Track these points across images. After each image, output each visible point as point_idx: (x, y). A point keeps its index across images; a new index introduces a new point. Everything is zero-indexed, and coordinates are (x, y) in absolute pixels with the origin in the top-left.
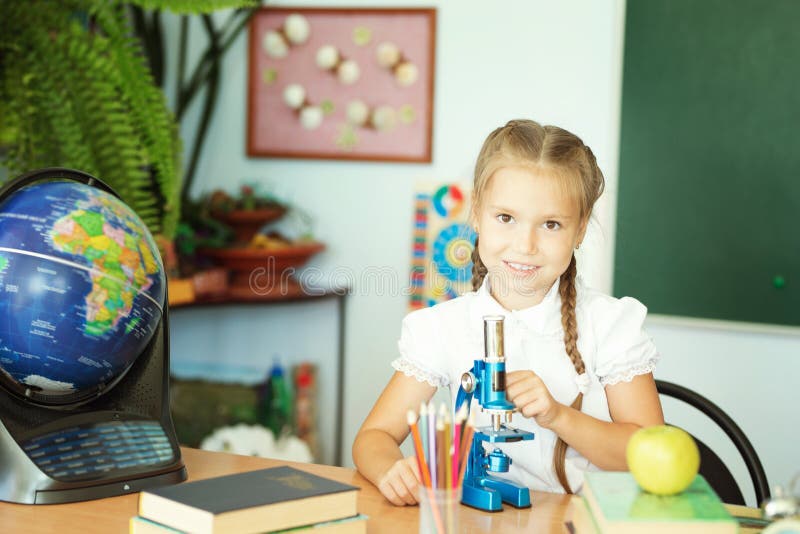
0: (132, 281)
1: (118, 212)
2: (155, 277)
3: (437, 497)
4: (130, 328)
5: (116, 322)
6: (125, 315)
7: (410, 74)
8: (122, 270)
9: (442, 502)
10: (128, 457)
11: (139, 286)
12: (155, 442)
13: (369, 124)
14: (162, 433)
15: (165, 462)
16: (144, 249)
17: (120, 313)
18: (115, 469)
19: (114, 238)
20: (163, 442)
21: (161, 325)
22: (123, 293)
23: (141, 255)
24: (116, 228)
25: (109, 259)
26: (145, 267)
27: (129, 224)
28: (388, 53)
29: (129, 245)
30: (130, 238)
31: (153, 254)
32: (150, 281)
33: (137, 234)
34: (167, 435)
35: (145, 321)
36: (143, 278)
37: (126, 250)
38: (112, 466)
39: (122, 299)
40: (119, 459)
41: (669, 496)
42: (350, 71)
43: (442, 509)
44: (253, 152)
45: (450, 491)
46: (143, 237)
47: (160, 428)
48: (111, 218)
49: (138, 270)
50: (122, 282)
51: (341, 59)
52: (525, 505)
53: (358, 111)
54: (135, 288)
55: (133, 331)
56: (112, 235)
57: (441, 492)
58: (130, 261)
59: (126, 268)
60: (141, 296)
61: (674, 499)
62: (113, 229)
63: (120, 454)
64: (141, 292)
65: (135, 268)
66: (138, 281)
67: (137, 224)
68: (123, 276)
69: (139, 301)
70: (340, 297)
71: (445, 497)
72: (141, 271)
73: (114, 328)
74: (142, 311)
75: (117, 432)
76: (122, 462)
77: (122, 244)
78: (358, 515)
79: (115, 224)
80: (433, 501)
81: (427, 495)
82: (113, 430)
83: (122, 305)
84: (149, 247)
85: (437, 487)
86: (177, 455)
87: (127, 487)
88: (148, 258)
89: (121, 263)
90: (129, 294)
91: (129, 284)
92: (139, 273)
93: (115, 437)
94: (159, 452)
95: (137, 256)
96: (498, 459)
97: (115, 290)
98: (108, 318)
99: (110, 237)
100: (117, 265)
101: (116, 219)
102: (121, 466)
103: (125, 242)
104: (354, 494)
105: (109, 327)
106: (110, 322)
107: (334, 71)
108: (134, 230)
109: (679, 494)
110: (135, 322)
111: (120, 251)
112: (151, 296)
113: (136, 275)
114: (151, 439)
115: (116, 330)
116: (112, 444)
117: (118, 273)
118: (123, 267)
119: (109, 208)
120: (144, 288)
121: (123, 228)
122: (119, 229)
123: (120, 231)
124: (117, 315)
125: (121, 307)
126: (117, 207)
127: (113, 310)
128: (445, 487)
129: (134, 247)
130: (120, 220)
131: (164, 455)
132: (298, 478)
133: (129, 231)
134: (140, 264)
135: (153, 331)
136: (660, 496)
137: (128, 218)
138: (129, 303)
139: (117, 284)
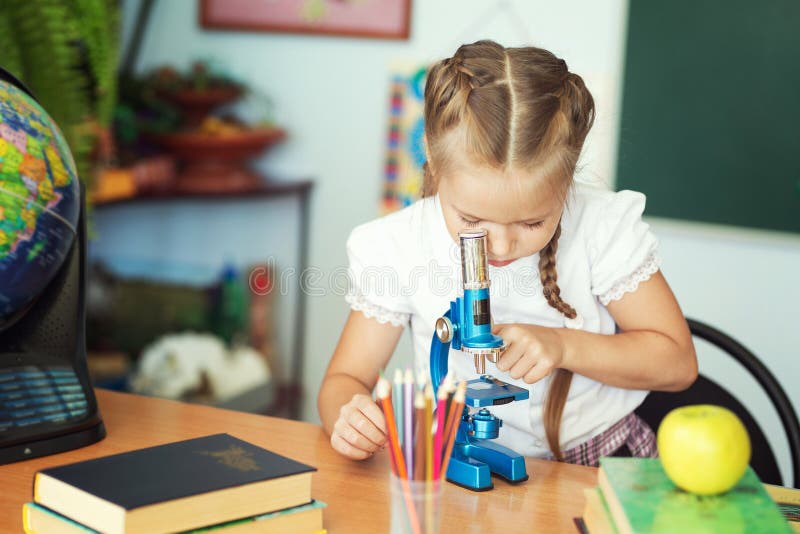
0: (35, 195)
1: (20, 109)
2: (66, 190)
3: (414, 491)
4: (32, 254)
5: (14, 247)
6: (26, 238)
8: (23, 184)
9: (419, 497)
10: (31, 413)
11: (45, 202)
12: (66, 393)
14: (76, 380)
15: (78, 416)
16: (52, 155)
17: (19, 236)
18: (14, 428)
19: (14, 141)
20: (76, 392)
21: (77, 244)
22: (24, 211)
23: (47, 162)
24: (16, 129)
25: (6, 169)
26: (52, 178)
27: (33, 124)
29: (32, 151)
30: (33, 142)
31: (63, 161)
32: (59, 196)
33: (43, 136)
34: (81, 383)
35: (53, 245)
36: (50, 192)
37: (29, 157)
38: (10, 424)
39: (23, 218)
40: (18, 415)
41: (711, 497)
43: (420, 506)
44: (209, 21)
45: (430, 483)
46: (52, 141)
47: (72, 374)
48: (9, 116)
49: (42, 183)
50: (22, 198)
52: (519, 478)
54: (38, 205)
55: (37, 259)
56: (11, 138)
57: (418, 484)
58: (33, 171)
59: (29, 180)
60: (47, 215)
61: (717, 502)
62: (13, 131)
63: (20, 409)
64: (47, 209)
65: (39, 180)
66: (44, 197)
67: (44, 125)
68: (25, 190)
69: (45, 222)
70: (302, 192)
71: (424, 490)
72: (49, 183)
73: (12, 254)
74: (48, 234)
75: (18, 380)
76: (21, 419)
77: (23, 149)
78: (313, 502)
79: (15, 124)
80: (408, 496)
81: (400, 488)
82: (12, 378)
83: (22, 227)
84: (59, 151)
85: (413, 479)
86: (92, 406)
87: (27, 451)
88: (57, 167)
89: (21, 173)
90: (32, 212)
91: (31, 201)
92: (45, 186)
93: (15, 386)
94: (70, 405)
95: (42, 165)
96: (485, 423)
97: (12, 208)
98: (4, 242)
99: (7, 141)
100: (17, 176)
101: (16, 116)
102: (21, 424)
103: (27, 147)
104: (308, 476)
105: (6, 253)
106: (7, 247)
108: (39, 131)
109: (722, 495)
110: (39, 247)
111: (20, 159)
112: (59, 213)
113: (41, 189)
114: (61, 389)
115: (14, 256)
116: (12, 396)
117: (18, 187)
118: (24, 179)
119: (8, 103)
120: (50, 205)
121: (24, 129)
122: (21, 130)
123: (22, 133)
124: (16, 239)
125: (22, 229)
126: (18, 101)
127: (11, 234)
128: (424, 478)
129: (38, 153)
130: (22, 119)
131: (77, 409)
132: (238, 452)
133: (33, 133)
134: (47, 175)
135: (62, 257)
136: (700, 498)
137: (33, 117)
138: (31, 223)
139: (16, 201)
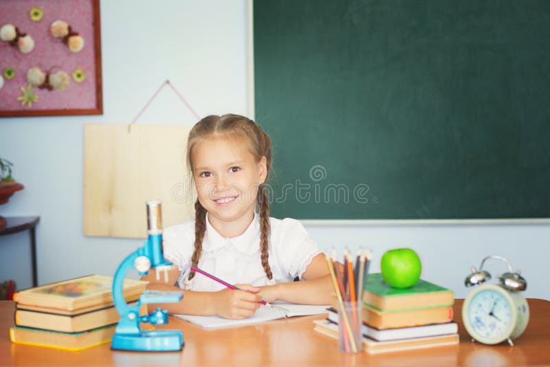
7: (78, 43)
13: (46, 85)
28: (60, 27)
42: (28, 43)
51: (20, 34)
53: (37, 75)
70: (30, 228)
107: (14, 43)
